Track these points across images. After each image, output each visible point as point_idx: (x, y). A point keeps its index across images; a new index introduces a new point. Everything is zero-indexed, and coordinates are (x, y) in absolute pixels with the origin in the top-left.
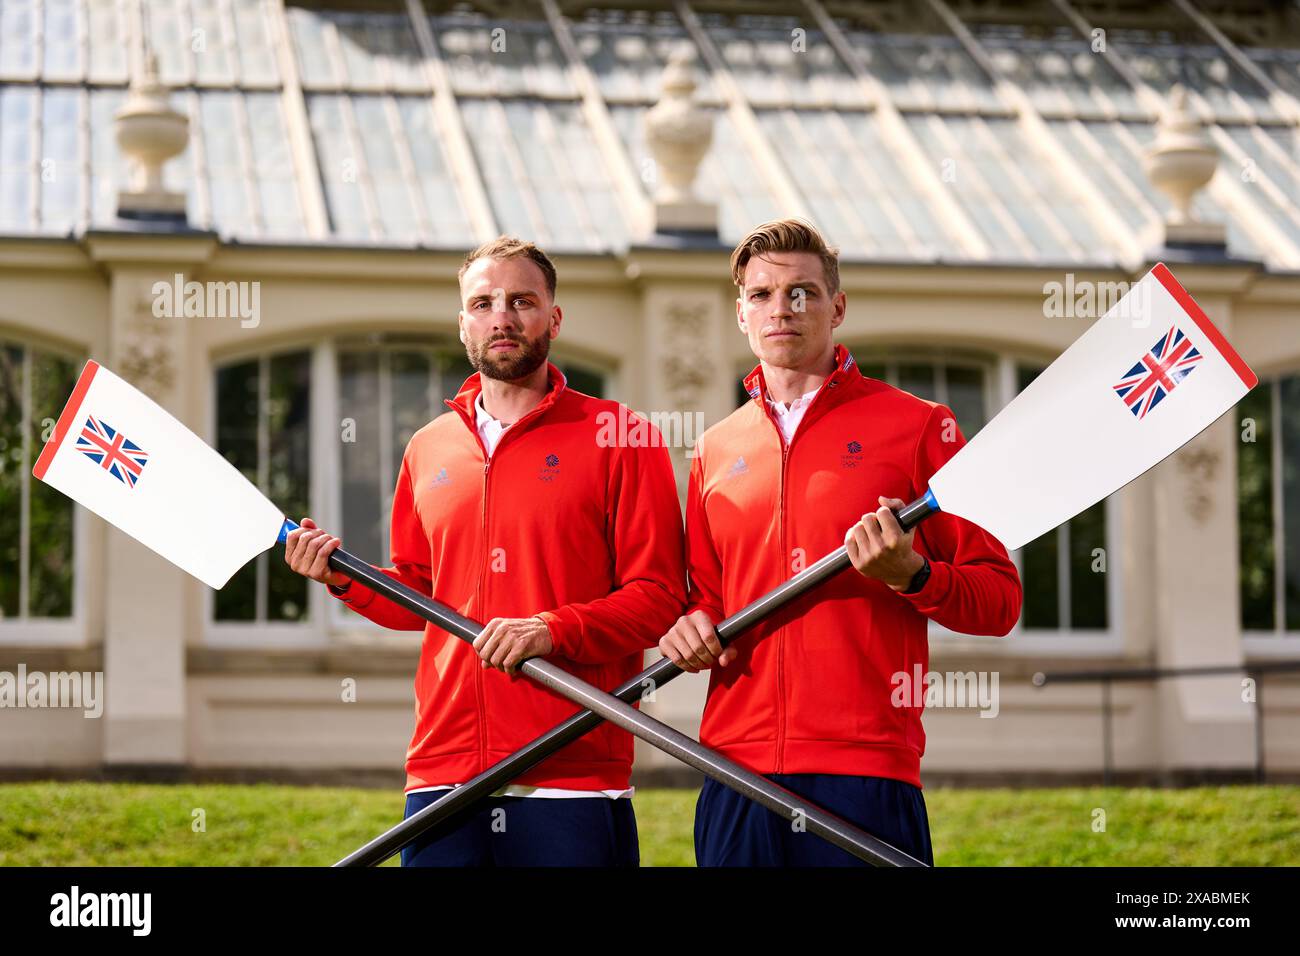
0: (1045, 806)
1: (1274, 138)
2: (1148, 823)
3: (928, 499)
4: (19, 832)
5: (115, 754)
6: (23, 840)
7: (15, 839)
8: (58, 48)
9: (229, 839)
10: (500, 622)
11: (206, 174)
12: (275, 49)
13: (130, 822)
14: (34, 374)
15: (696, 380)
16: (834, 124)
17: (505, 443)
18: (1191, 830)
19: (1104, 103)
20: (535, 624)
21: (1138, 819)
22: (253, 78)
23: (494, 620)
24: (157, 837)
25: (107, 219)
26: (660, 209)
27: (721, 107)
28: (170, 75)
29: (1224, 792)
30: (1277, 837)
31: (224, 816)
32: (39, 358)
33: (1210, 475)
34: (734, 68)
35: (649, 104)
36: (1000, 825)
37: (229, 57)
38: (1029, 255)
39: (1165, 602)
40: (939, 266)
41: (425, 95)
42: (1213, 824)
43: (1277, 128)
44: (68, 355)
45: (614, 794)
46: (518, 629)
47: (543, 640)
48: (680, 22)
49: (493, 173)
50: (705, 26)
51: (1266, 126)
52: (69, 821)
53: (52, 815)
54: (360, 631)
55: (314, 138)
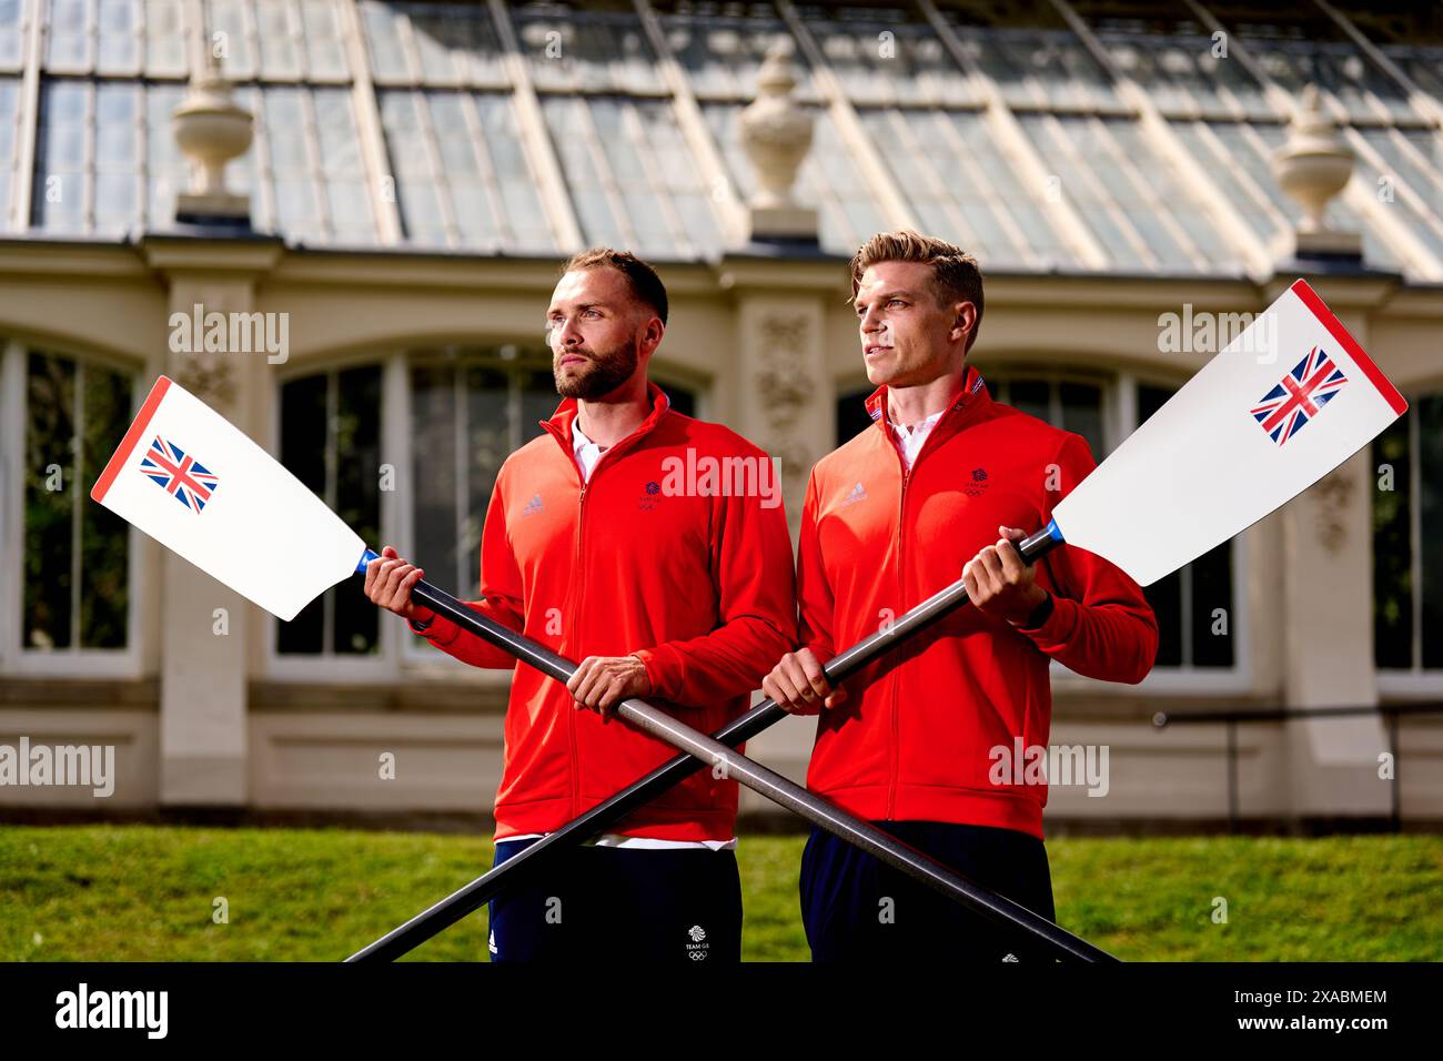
0: (1167, 856)
1: (1412, 140)
2: (1277, 874)
3: (1051, 529)
4: (71, 878)
5: (173, 795)
6: (76, 888)
7: (67, 886)
8: (113, 40)
9: (296, 886)
10: (595, 661)
11: (271, 175)
12: (345, 42)
13: (190, 869)
14: (86, 387)
15: (794, 398)
16: (942, 124)
17: (602, 467)
18: (1323, 882)
19: (1231, 103)
20: (631, 662)
21: (1266, 871)
22: (321, 73)
23: (588, 659)
24: (218, 884)
25: (164, 223)
26: (756, 214)
27: (822, 106)
28: (233, 71)
29: (1359, 842)
30: (1415, 889)
31: (290, 861)
32: (92, 371)
33: (1343, 502)
34: (834, 63)
35: (744, 103)
36: (1120, 875)
37: (296, 51)
38: (1150, 265)
39: (1294, 638)
40: (1055, 277)
41: (506, 92)
42: (1347, 875)
43: (1417, 131)
44: (123, 368)
45: (715, 845)
46: (614, 667)
47: (641, 680)
48: (777, 15)
49: (577, 175)
50: (804, 19)
51: (1404, 128)
52: (125, 867)
53: (107, 861)
54: (435, 664)
55: (385, 136)
